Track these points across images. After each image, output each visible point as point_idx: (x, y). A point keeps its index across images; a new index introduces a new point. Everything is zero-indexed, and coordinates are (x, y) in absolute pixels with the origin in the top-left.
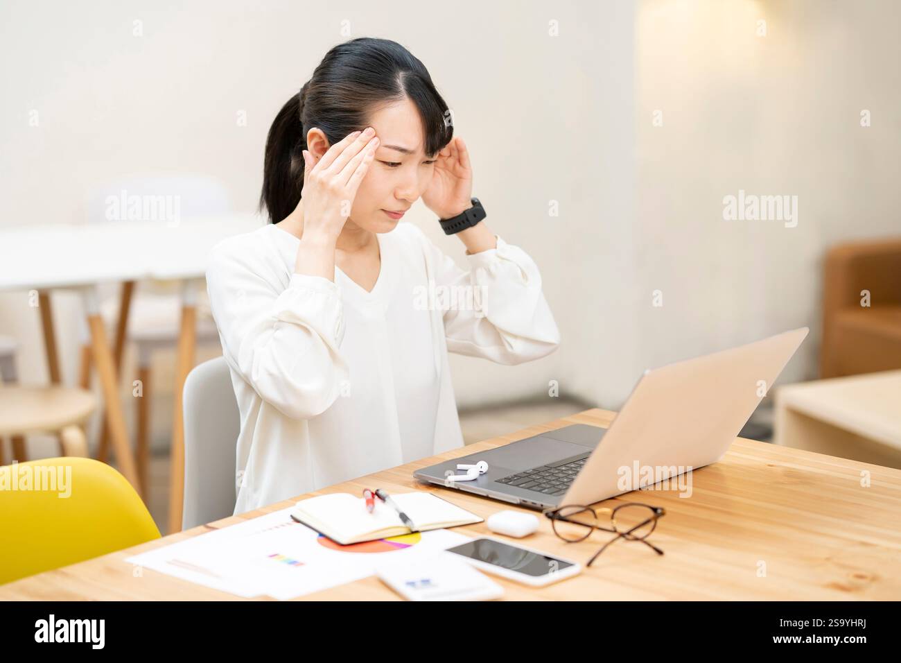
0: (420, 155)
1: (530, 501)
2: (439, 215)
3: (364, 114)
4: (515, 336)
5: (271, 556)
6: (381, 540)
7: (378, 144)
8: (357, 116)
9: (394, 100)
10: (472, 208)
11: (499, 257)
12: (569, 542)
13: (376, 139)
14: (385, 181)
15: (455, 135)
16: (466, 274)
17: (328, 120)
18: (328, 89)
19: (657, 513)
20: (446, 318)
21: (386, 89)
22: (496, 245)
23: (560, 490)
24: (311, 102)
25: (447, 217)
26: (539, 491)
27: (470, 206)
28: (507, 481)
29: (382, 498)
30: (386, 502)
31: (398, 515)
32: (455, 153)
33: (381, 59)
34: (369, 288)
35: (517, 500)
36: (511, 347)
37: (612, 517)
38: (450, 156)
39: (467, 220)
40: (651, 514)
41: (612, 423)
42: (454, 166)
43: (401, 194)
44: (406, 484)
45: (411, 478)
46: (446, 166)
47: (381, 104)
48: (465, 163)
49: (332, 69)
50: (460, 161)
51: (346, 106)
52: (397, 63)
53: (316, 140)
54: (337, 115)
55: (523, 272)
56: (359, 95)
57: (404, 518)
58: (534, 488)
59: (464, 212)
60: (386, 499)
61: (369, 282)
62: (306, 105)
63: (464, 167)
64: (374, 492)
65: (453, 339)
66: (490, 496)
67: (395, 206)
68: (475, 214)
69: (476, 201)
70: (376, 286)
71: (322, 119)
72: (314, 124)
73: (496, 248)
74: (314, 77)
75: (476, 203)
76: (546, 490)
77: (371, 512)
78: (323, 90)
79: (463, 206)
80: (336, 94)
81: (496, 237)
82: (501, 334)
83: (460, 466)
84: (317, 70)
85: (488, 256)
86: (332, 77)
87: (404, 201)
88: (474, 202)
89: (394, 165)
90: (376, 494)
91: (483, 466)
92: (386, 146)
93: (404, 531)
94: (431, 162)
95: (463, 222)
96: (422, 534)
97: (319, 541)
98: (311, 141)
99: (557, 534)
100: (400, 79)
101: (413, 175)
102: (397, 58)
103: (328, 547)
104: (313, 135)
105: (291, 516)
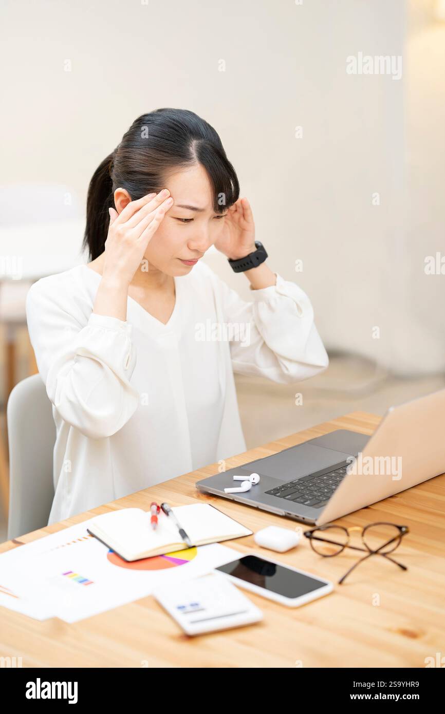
0: (210, 212)
1: (293, 514)
2: (228, 256)
3: (161, 177)
4: (290, 361)
5: (65, 574)
6: (162, 555)
7: (172, 204)
8: (155, 179)
9: (187, 166)
10: (256, 252)
11: (277, 292)
12: (325, 556)
13: (171, 199)
14: (178, 234)
15: (241, 196)
16: (249, 304)
17: (132, 181)
18: (132, 155)
19: (402, 531)
20: (232, 344)
21: (179, 156)
22: (276, 282)
23: (321, 501)
24: (118, 164)
25: (234, 258)
26: (302, 503)
27: (254, 249)
28: (275, 492)
29: (167, 513)
30: (169, 517)
31: (177, 530)
32: (240, 210)
33: (177, 128)
34: (165, 320)
35: (282, 512)
36: (287, 369)
37: (363, 535)
38: (236, 211)
39: (251, 262)
40: (396, 533)
41: (377, 428)
42: (239, 219)
43: (194, 245)
44: (190, 494)
45: (193, 487)
46: (232, 218)
47: (176, 169)
48: (249, 218)
49: (135, 137)
50: (244, 215)
51: (145, 170)
52: (191, 132)
53: (121, 198)
54: (138, 177)
55: (297, 305)
56: (156, 160)
57: (183, 534)
58: (298, 500)
59: (248, 256)
60: (170, 513)
61: (164, 316)
62: (115, 166)
63: (248, 222)
64: (160, 505)
65: (237, 361)
66: (260, 507)
67: (189, 256)
68: (259, 256)
69: (259, 244)
70: (171, 319)
71: (127, 180)
72: (120, 185)
73: (275, 285)
74: (122, 142)
75: (259, 247)
76: (308, 502)
77: (155, 529)
78: (127, 155)
79: (247, 250)
80: (138, 158)
81: (276, 276)
82: (278, 357)
83: (236, 478)
84: (125, 136)
85: (269, 292)
86: (136, 144)
87: (196, 251)
88: (257, 246)
89: (187, 220)
90: (161, 508)
91: (255, 478)
92: (179, 206)
93: (182, 547)
94: (222, 217)
95: (248, 264)
96: (198, 549)
97: (109, 558)
98: (117, 199)
99: (313, 549)
100: (193, 146)
101: (204, 227)
102: (192, 128)
103: (116, 564)
104: (119, 194)
105: (88, 530)
